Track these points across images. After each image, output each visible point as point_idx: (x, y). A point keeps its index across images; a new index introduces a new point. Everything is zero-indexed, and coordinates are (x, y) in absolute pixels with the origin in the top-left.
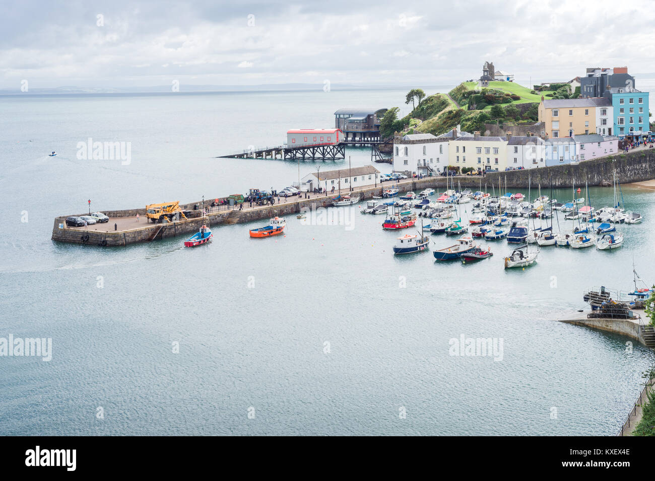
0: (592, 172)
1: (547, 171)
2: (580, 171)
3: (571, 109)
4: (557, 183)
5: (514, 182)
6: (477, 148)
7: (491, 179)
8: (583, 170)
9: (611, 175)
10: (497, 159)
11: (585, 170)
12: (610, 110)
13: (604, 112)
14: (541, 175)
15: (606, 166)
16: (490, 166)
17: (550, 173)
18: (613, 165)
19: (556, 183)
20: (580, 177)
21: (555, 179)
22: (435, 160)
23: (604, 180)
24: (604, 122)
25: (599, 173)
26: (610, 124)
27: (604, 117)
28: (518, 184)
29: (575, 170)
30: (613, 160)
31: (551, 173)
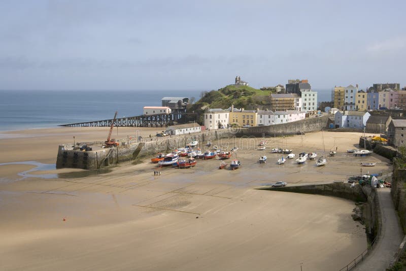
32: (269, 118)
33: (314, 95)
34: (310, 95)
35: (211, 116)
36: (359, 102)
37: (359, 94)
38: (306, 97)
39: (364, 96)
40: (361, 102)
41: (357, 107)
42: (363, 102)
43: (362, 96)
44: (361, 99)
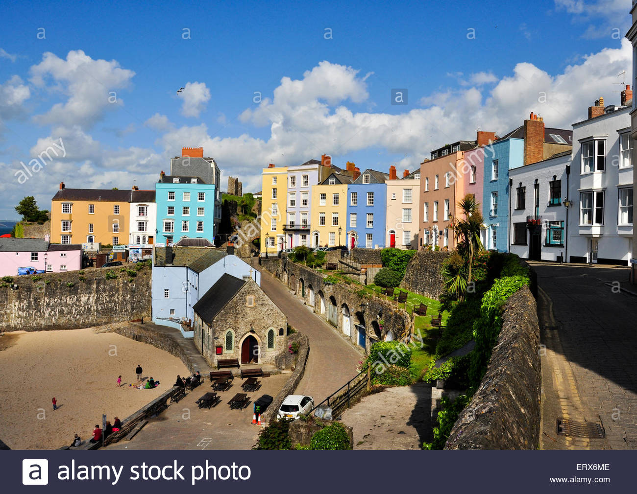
3: (92, 203)
12: (151, 208)
13: (141, 211)
24: (141, 226)
26: (150, 231)
27: (142, 218)
33: (201, 196)
34: (187, 195)
36: (323, 221)
37: (324, 189)
38: (171, 203)
39: (336, 200)
40: (329, 221)
41: (317, 239)
42: (336, 221)
43: (330, 198)
44: (328, 209)
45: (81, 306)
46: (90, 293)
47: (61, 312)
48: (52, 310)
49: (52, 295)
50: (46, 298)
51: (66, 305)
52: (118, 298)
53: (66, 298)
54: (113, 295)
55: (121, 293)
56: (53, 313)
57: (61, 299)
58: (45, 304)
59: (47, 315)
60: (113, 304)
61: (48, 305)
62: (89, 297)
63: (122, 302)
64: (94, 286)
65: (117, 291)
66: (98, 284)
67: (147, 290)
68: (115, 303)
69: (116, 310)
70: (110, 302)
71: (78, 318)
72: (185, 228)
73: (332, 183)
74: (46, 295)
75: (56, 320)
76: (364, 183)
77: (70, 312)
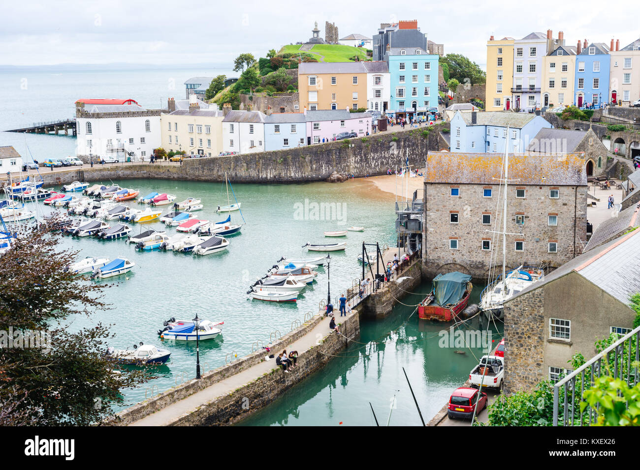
0: (318, 161)
1: (256, 158)
2: (301, 159)
3: (334, 76)
4: (269, 175)
5: (215, 172)
6: (189, 125)
7: (188, 168)
8: (305, 158)
9: (347, 166)
10: (209, 141)
11: (308, 158)
12: (386, 77)
13: (378, 81)
14: (247, 164)
15: (339, 153)
16: (203, 150)
17: (259, 161)
18: (350, 151)
19: (267, 175)
20: (301, 167)
21: (266, 169)
22: (137, 141)
23: (335, 172)
24: (378, 93)
25: (328, 163)
26: (385, 97)
27: (378, 87)
28: (220, 176)
29: (293, 158)
30: (350, 146)
31: (261, 161)
32: (252, 131)
33: (427, 66)
34: (415, 66)
35: (89, 125)
36: (552, 84)
37: (552, 59)
38: (402, 72)
39: (565, 68)
40: (558, 84)
41: (546, 99)
42: (564, 84)
43: (559, 67)
44: (557, 75)
45: (394, 158)
46: (400, 148)
47: (382, 163)
48: (376, 162)
49: (376, 151)
50: (372, 154)
51: (385, 158)
52: (418, 151)
53: (384, 153)
54: (415, 149)
55: (420, 147)
56: (377, 164)
57: (381, 154)
58: (371, 158)
59: (373, 166)
60: (415, 156)
61: (373, 158)
62: (399, 151)
63: (421, 154)
64: (402, 143)
65: (417, 146)
66: (405, 142)
67: (436, 145)
68: (416, 155)
69: (417, 160)
70: (413, 154)
71: (393, 166)
72: (426, 93)
73: (560, 54)
74: (371, 151)
75: (379, 169)
76: (589, 54)
77: (388, 163)
